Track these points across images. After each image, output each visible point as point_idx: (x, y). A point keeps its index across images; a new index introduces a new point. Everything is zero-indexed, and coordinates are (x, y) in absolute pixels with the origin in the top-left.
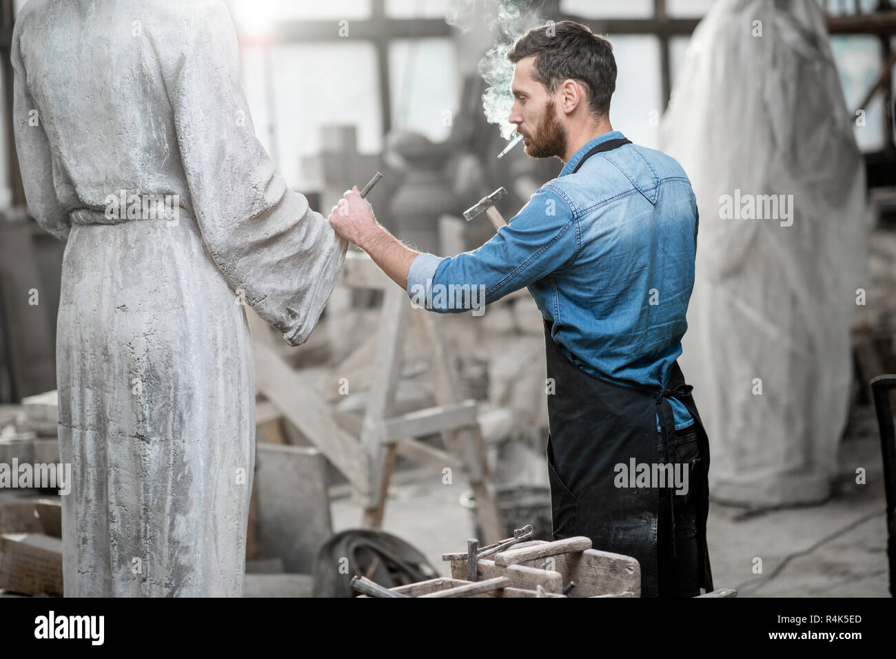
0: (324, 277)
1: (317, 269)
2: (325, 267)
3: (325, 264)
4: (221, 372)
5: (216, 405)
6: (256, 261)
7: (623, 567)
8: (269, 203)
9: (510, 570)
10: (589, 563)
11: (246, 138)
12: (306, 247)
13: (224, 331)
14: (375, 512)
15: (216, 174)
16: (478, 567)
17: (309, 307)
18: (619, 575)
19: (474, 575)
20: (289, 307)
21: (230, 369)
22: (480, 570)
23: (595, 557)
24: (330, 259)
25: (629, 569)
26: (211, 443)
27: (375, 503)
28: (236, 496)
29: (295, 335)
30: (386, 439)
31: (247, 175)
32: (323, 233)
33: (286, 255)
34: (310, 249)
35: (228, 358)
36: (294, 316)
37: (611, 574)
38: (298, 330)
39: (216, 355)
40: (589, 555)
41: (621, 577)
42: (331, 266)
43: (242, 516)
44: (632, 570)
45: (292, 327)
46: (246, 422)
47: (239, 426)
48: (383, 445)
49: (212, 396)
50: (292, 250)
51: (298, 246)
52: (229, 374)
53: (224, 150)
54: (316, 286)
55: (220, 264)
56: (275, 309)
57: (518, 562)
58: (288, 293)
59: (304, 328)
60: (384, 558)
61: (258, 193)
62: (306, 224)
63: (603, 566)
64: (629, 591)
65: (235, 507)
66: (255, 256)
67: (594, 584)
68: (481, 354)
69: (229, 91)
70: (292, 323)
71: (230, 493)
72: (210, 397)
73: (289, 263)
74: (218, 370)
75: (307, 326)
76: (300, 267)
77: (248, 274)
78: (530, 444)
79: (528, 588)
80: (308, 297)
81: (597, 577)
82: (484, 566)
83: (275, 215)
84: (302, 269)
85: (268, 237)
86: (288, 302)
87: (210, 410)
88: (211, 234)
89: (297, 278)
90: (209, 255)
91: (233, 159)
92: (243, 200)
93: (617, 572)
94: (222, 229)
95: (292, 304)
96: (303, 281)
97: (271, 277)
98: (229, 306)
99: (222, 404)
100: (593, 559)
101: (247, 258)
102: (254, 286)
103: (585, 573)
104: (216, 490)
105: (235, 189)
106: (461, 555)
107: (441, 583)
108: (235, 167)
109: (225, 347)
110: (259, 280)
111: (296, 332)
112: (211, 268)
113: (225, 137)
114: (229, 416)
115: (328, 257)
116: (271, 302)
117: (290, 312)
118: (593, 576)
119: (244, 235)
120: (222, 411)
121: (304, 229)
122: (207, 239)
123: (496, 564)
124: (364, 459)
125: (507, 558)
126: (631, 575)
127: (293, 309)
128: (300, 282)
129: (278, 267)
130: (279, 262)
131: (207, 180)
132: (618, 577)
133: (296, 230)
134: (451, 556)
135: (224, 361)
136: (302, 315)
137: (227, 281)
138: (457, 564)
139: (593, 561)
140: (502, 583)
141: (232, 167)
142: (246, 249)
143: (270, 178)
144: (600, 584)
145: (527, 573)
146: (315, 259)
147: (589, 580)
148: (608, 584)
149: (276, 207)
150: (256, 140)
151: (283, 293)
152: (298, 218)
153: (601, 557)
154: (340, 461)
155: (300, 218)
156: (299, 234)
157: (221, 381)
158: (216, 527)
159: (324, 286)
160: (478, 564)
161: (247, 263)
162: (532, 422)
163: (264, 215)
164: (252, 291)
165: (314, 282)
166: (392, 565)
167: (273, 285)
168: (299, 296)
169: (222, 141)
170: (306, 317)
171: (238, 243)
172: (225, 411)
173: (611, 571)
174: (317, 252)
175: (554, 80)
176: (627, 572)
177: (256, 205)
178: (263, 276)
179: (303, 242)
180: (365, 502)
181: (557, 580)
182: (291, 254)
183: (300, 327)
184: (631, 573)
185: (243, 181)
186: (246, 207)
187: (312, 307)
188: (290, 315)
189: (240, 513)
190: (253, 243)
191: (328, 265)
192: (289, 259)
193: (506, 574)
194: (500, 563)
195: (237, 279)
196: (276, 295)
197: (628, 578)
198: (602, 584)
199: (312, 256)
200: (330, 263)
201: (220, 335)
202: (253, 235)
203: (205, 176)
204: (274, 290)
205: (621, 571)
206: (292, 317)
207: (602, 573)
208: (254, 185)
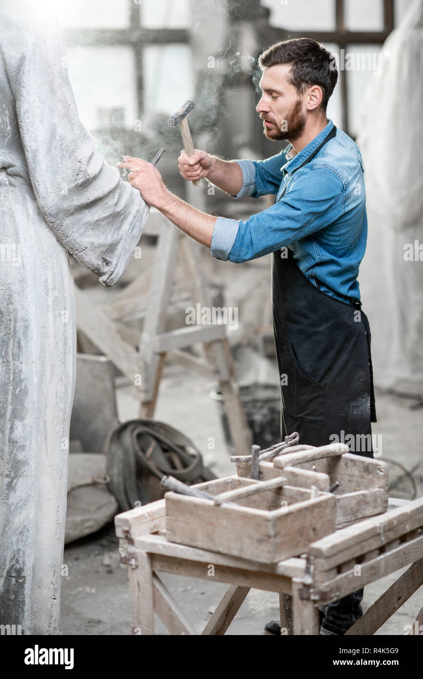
0: (131, 232)
1: (126, 226)
2: (133, 225)
3: (133, 222)
4: (51, 308)
5: (47, 334)
6: (79, 220)
7: (375, 469)
8: (90, 174)
9: (287, 471)
10: (346, 464)
11: (73, 122)
12: (118, 209)
13: (53, 275)
14: (149, 405)
15: (49, 150)
16: (259, 468)
17: (120, 257)
18: (372, 475)
19: (256, 474)
20: (104, 257)
21: (58, 305)
22: (262, 470)
23: (352, 460)
24: (136, 219)
25: (380, 471)
26: (43, 364)
27: (149, 397)
28: (62, 406)
29: (108, 278)
30: (158, 350)
31: (73, 152)
32: (131, 198)
33: (103, 216)
34: (121, 211)
35: (56, 297)
36: (107, 263)
37: (364, 474)
38: (111, 275)
39: (47, 294)
40: (346, 459)
41: (373, 476)
42: (137, 224)
43: (67, 422)
44: (382, 471)
45: (106, 273)
46: (70, 347)
47: (65, 351)
48: (156, 354)
49: (44, 327)
50: (107, 211)
51: (112, 209)
52: (57, 309)
53: (55, 131)
54: (125, 240)
55: (51, 223)
56: (92, 258)
57: (292, 464)
58: (104, 245)
59: (115, 273)
60: (159, 441)
61: (82, 166)
62: (118, 191)
63: (358, 467)
64: (379, 488)
65: (61, 414)
66: (78, 216)
67: (350, 481)
68: (217, 280)
69: (60, 85)
70: (106, 269)
71: (57, 403)
72: (42, 328)
73: (105, 221)
74: (48, 306)
75: (118, 271)
76: (113, 225)
77: (72, 230)
78: (256, 349)
79: (301, 486)
80: (119, 248)
81: (353, 476)
82: (264, 467)
83: (95, 184)
84: (115, 226)
85: (89, 201)
86: (103, 253)
87: (42, 338)
88: (44, 198)
89: (111, 234)
90: (42, 214)
91: (62, 138)
92: (70, 172)
93: (369, 473)
94: (53, 195)
95: (106, 254)
96: (115, 236)
97: (91, 232)
98: (57, 256)
99: (51, 333)
100: (349, 462)
101: (72, 217)
102: (77, 240)
103: (343, 472)
104: (46, 401)
105: (63, 163)
106: (246, 458)
107: (230, 481)
108: (64, 145)
109: (54, 288)
110: (81, 235)
111: (109, 277)
112: (43, 225)
113: (56, 120)
114: (57, 343)
115: (135, 217)
116: (90, 252)
117: (105, 260)
118: (349, 475)
119: (70, 199)
120: (52, 339)
121: (117, 195)
122: (41, 202)
123: (274, 466)
124: (141, 364)
125: (284, 462)
126: (382, 476)
127: (107, 258)
128: (114, 237)
129: (96, 224)
130: (97, 221)
131: (41, 155)
132: (370, 477)
133: (111, 195)
134: (238, 459)
135: (53, 299)
136: (114, 263)
137: (56, 236)
138: (242, 464)
139: (350, 463)
140: (282, 482)
141: (61, 145)
142: (72, 210)
143: (90, 155)
144: (355, 482)
145: (301, 474)
146: (124, 219)
147: (346, 478)
148: (362, 482)
149: (95, 178)
150: (81, 124)
151: (100, 246)
152: (112, 186)
153: (356, 461)
154: (123, 365)
155: (114, 186)
156: (113, 199)
157: (51, 316)
158: (45, 430)
159: (132, 240)
160: (259, 466)
161: (72, 221)
162: (256, 332)
163: (86, 184)
164: (76, 244)
165: (124, 237)
166: (165, 447)
167: (92, 240)
168: (111, 248)
169: (54, 125)
170: (117, 264)
171: (65, 206)
172: (54, 338)
173: (365, 471)
174: (126, 213)
175: (303, 85)
176: (378, 473)
177: (81, 176)
178: (84, 232)
179: (116, 205)
180: (142, 397)
181: (325, 481)
182: (106, 215)
183: (112, 272)
184: (382, 474)
185: (70, 156)
186: (72, 177)
187: (121, 256)
188: (105, 263)
189: (65, 419)
190: (77, 205)
191: (135, 223)
192: (105, 218)
193: (283, 475)
194: (277, 465)
195: (64, 234)
196: (94, 247)
197: (379, 477)
198: (357, 481)
199: (122, 217)
200: (136, 222)
201: (50, 278)
202: (77, 199)
203: (40, 152)
204: (92, 243)
205: (373, 472)
206: (106, 264)
207: (357, 473)
208: (79, 160)
